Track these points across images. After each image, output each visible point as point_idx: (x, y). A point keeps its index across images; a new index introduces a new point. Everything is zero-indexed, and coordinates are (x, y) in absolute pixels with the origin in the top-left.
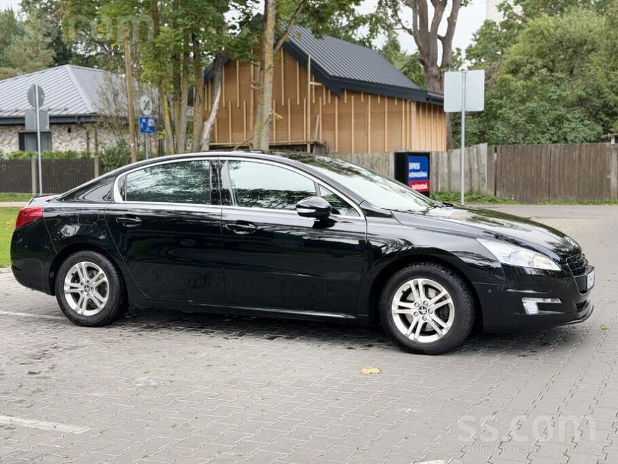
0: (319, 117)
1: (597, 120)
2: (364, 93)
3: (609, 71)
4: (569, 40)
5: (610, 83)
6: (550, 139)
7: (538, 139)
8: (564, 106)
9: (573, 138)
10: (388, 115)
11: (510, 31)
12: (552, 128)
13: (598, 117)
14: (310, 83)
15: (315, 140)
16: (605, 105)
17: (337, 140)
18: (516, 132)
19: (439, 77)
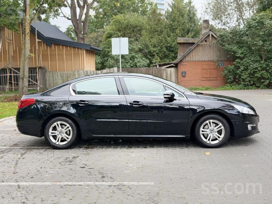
0: (41, 55)
1: (147, 58)
2: (62, 45)
3: (150, 39)
4: (131, 25)
5: (151, 43)
6: (130, 65)
7: (126, 65)
8: (134, 52)
9: (139, 65)
10: (73, 55)
11: (98, 19)
12: (130, 61)
13: (147, 56)
14: (37, 40)
15: (40, 66)
16: (150, 52)
17: (50, 65)
18: (117, 62)
19: (83, 38)
